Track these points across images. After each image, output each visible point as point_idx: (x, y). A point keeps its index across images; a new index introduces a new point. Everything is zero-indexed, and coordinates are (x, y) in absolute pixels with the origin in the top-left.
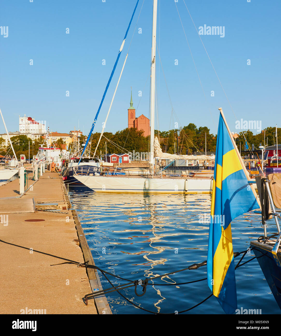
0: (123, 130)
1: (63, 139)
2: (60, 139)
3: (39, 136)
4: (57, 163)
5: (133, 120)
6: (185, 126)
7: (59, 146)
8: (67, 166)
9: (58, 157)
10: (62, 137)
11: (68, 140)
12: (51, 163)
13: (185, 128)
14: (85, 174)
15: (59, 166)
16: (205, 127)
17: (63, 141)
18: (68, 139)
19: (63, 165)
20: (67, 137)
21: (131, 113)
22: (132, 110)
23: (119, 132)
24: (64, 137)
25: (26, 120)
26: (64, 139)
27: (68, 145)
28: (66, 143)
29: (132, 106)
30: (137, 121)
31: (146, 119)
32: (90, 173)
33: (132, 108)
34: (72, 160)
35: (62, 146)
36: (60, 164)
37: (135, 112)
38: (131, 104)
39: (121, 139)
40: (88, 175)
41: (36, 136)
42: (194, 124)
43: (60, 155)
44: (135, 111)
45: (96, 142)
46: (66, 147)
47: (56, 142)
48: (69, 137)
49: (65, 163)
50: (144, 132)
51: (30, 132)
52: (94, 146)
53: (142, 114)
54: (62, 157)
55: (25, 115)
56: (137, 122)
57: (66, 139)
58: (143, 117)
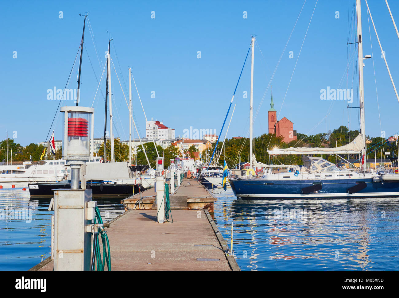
0: (261, 136)
1: (195, 146)
2: (192, 146)
3: (168, 142)
4: (192, 171)
5: (273, 123)
6: (336, 129)
7: (192, 154)
8: (200, 173)
9: (192, 167)
10: (194, 144)
11: (201, 148)
12: (187, 171)
13: (335, 132)
14: (211, 176)
15: (194, 174)
16: (356, 131)
17: (195, 149)
18: (201, 145)
19: (197, 173)
20: (199, 144)
21: (272, 116)
22: (272, 112)
23: (256, 138)
24: (197, 144)
25: (152, 124)
26: (197, 145)
27: (201, 153)
28: (199, 150)
29: (272, 107)
30: (279, 124)
31: (289, 122)
32: (214, 176)
33: (272, 110)
34: (204, 169)
35: (195, 154)
36: (195, 172)
37: (276, 115)
38: (271, 105)
39: (258, 146)
40: (213, 177)
41: (165, 143)
42: (345, 127)
43: (194, 165)
44: (276, 113)
45: (231, 150)
46: (199, 155)
47: (188, 150)
48: (202, 144)
49: (199, 171)
50: (284, 138)
51: (158, 139)
52: (229, 154)
53: (284, 117)
54: (196, 166)
55: (152, 119)
56: (279, 126)
57: (199, 145)
58: (285, 120)
